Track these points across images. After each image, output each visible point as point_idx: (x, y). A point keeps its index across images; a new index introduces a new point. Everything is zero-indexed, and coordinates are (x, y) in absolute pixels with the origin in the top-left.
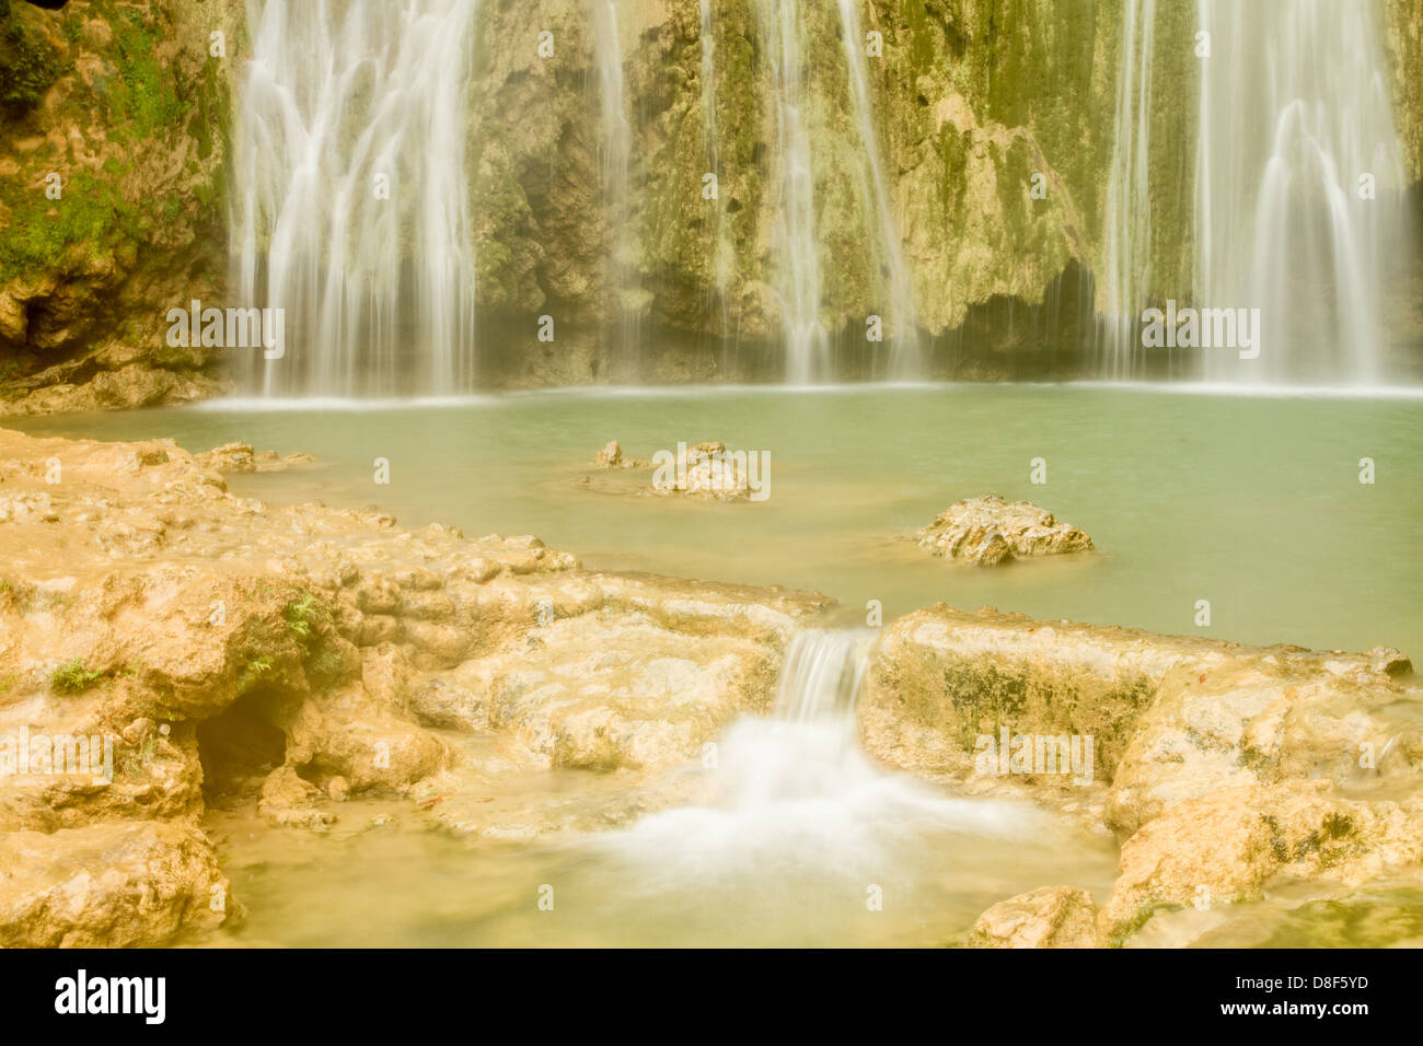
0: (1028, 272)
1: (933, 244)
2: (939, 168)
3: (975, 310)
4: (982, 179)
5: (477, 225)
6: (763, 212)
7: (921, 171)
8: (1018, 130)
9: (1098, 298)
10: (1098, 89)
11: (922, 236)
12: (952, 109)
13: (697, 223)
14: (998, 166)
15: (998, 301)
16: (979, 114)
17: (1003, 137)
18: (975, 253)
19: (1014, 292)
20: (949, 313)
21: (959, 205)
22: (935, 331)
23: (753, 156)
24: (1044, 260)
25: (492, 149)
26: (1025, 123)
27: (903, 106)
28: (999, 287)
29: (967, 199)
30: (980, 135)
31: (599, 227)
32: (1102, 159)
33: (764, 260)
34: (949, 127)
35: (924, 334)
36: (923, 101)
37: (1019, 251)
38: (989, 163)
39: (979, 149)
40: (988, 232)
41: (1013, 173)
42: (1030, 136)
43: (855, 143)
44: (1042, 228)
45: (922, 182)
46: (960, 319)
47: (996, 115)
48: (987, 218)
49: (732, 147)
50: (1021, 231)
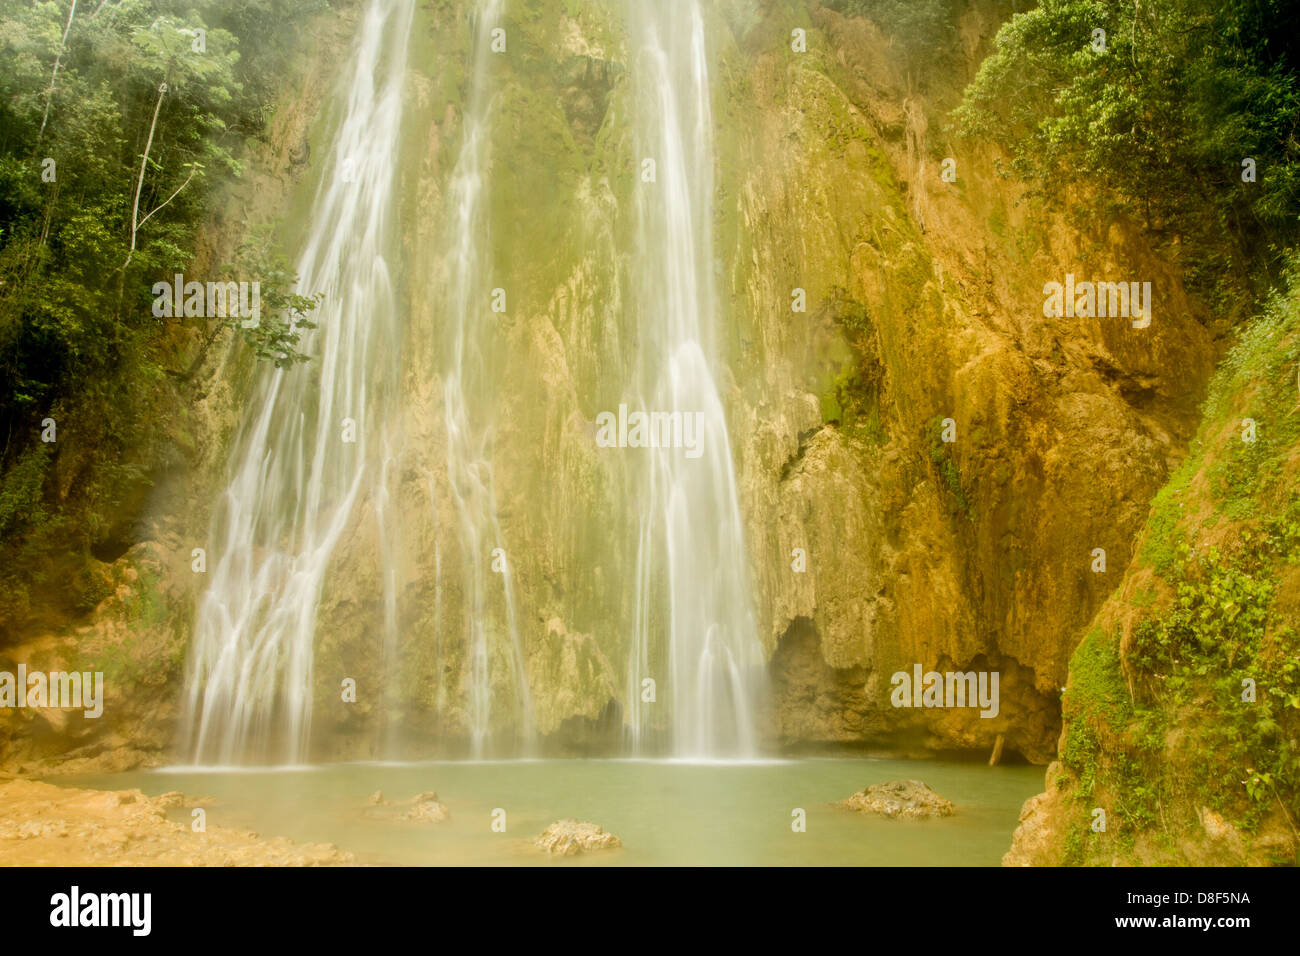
0: (591, 703)
1: (545, 689)
2: (549, 653)
3: (566, 723)
4: (569, 658)
5: (316, 676)
6: (462, 673)
7: (540, 654)
8: (587, 635)
9: (625, 717)
10: (624, 616)
11: (540, 686)
12: (555, 624)
13: (428, 678)
14: (577, 652)
15: (576, 717)
16: (568, 628)
17: (580, 638)
18: (565, 694)
19: (584, 713)
20: (552, 724)
21: (558, 670)
22: (545, 733)
23: (458, 646)
24: (598, 698)
25: (327, 639)
26: (590, 632)
27: (533, 623)
28: (577, 711)
29: (562, 668)
30: (568, 637)
31: (379, 678)
32: (626, 650)
33: (462, 697)
34: (554, 633)
35: (540, 734)
36: (542, 620)
37: (586, 693)
38: (573, 652)
39: (568, 644)
40: (572, 684)
41: (584, 656)
42: (592, 638)
43: (508, 640)
44: (598, 682)
45: (539, 660)
46: (557, 727)
47: (577, 628)
48: (571, 677)
49: (448, 640)
50: (587, 684)
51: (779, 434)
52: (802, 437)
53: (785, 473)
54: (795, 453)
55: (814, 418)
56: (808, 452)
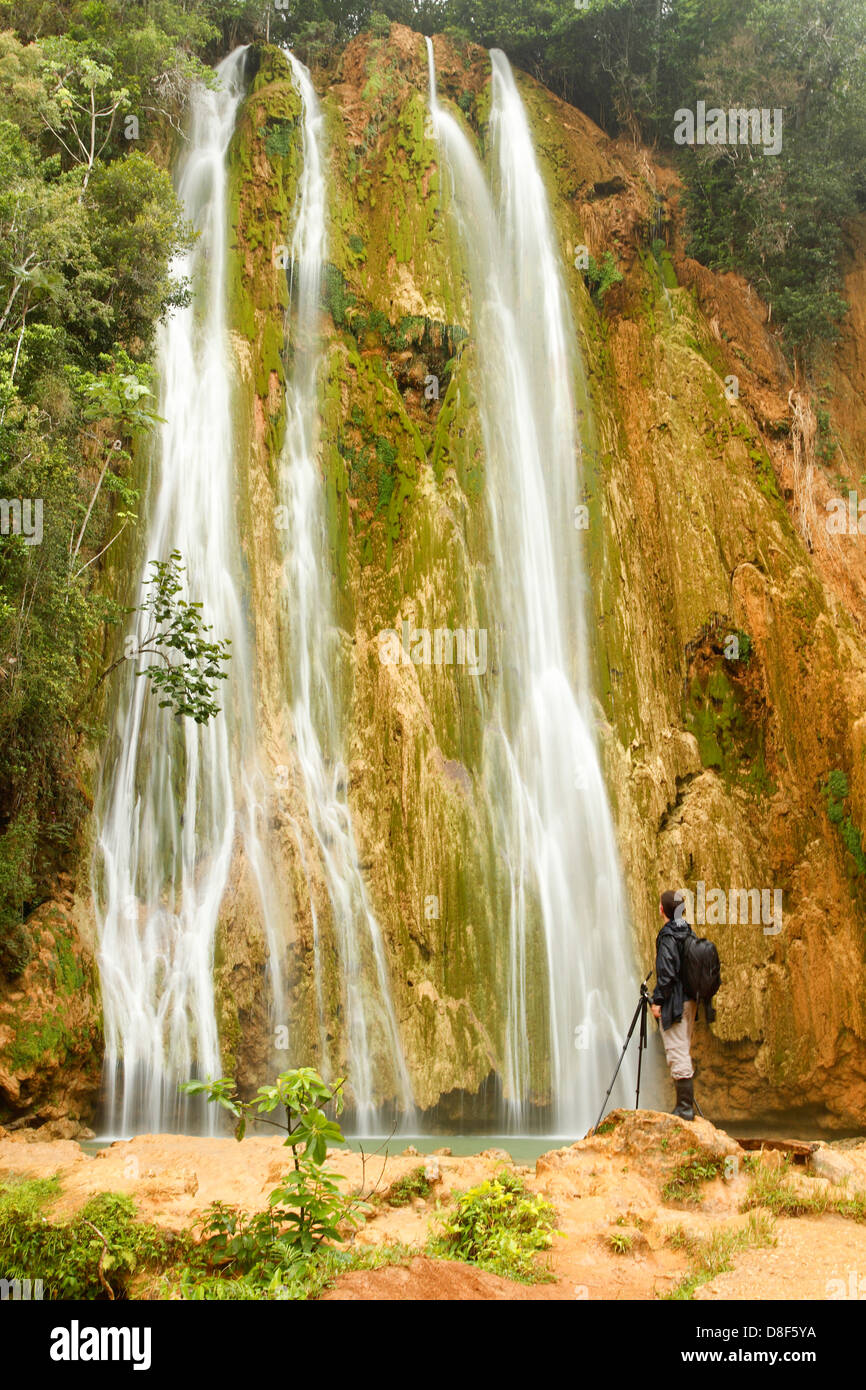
0: (470, 1077)
1: (420, 1060)
2: (421, 1019)
3: (444, 1096)
4: (444, 1026)
5: (222, 1045)
6: (342, 1041)
7: (411, 1021)
8: (461, 1001)
9: (504, 1091)
10: (499, 981)
11: (414, 1056)
12: (426, 988)
13: (314, 1047)
14: (452, 1019)
15: (456, 1091)
16: (440, 991)
17: (454, 1005)
18: (442, 1065)
19: (464, 1087)
20: (432, 1098)
21: (433, 1039)
22: (424, 1108)
24: (478, 1069)
25: (227, 1004)
26: (464, 997)
27: (401, 987)
28: (457, 1084)
29: (437, 1036)
30: (441, 1003)
31: (265, 1047)
32: (502, 1018)
33: (344, 1067)
34: (426, 998)
35: (418, 1109)
36: (410, 984)
37: (465, 1064)
38: (447, 1018)
39: (441, 1010)
40: (449, 1055)
41: (460, 1024)
42: (467, 1004)
44: (477, 1051)
45: (412, 1028)
46: (437, 1101)
47: (448, 992)
48: (448, 1047)
50: (466, 1055)
51: (656, 778)
52: (679, 781)
53: (664, 824)
54: (673, 800)
55: (693, 761)
56: (687, 799)
